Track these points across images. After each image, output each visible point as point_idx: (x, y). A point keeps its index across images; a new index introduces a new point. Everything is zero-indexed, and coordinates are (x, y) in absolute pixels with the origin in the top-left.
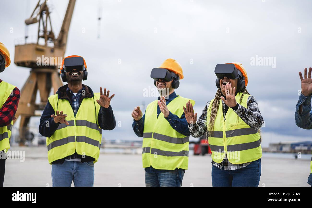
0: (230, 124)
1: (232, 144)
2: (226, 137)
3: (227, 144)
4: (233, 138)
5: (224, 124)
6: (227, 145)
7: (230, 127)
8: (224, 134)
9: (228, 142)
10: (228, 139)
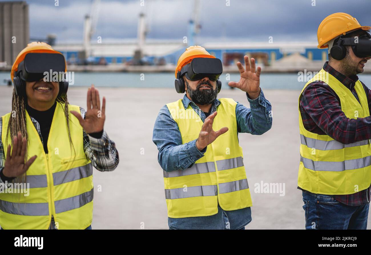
0: (59, 159)
1: (64, 197)
2: (54, 185)
3: (55, 199)
4: (67, 185)
5: (48, 160)
6: (55, 201)
7: (61, 166)
8: (50, 179)
9: (57, 194)
10: (58, 189)
